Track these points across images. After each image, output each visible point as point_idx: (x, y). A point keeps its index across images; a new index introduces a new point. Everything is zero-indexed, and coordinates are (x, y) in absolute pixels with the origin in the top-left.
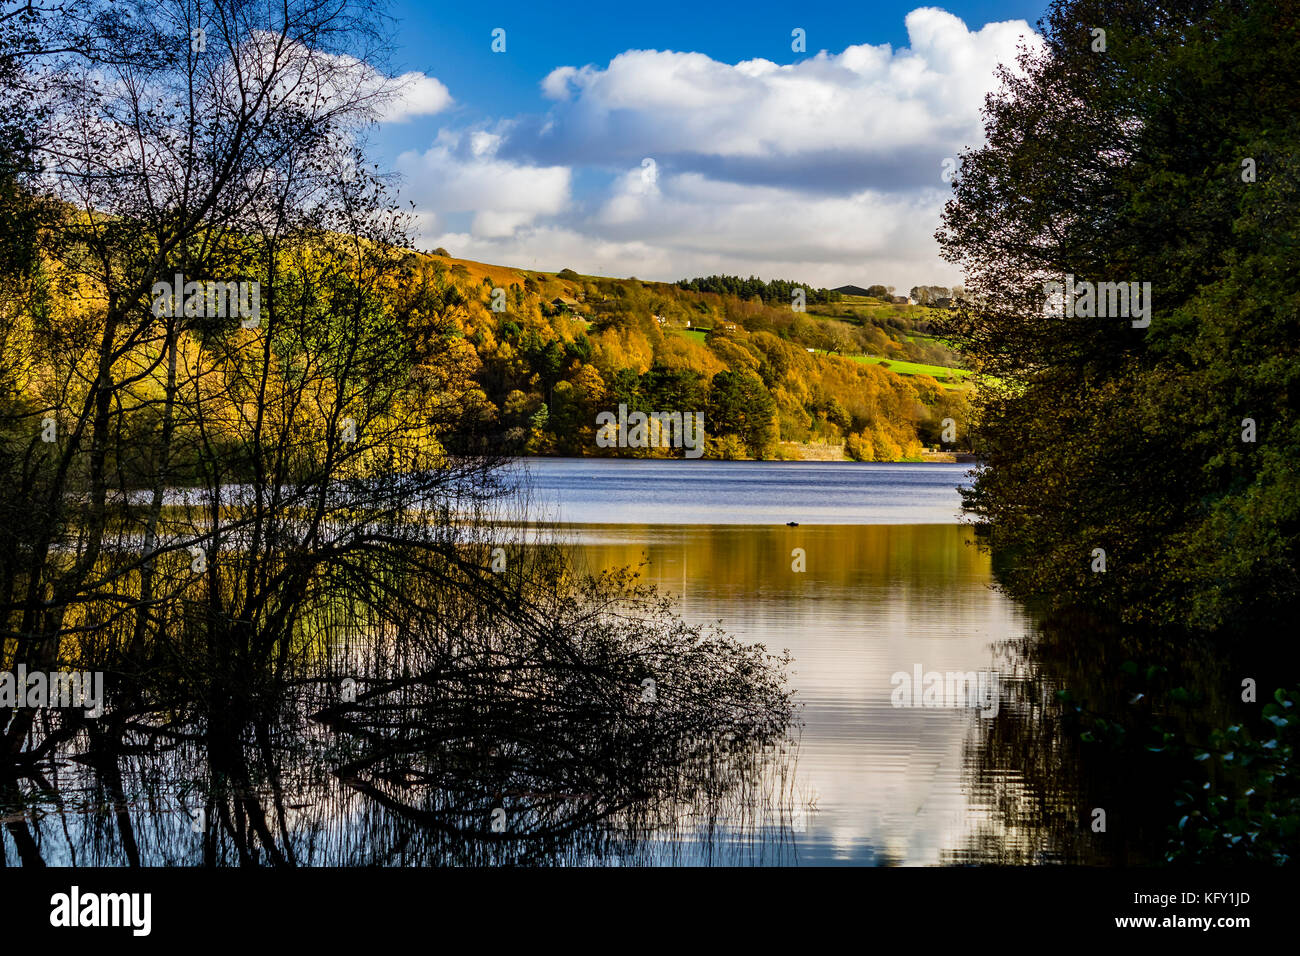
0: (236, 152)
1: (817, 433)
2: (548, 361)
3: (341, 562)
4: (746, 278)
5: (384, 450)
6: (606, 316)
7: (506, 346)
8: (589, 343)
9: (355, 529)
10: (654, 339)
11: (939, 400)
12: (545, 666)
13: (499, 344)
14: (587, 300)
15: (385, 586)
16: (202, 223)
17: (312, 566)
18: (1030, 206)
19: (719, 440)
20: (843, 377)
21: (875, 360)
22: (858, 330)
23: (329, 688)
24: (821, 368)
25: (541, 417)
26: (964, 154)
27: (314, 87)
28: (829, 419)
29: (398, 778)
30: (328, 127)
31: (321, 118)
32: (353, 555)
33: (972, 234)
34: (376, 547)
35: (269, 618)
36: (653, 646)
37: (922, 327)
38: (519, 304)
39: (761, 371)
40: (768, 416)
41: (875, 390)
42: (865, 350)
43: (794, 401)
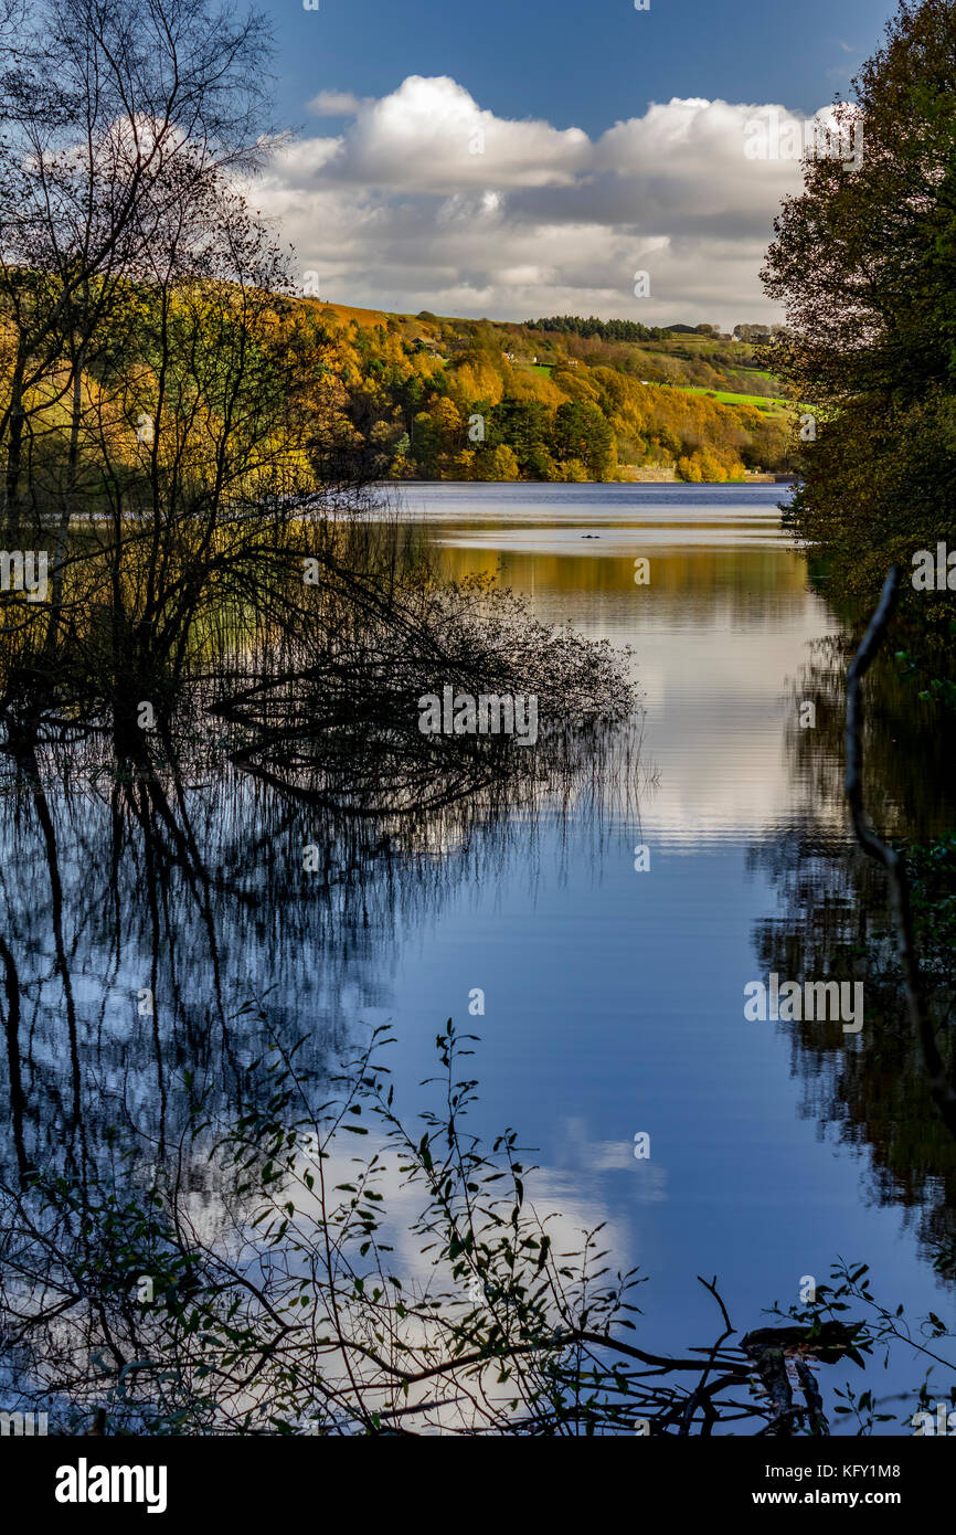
0: (132, 201)
1: (650, 457)
2: (408, 394)
3: (229, 571)
4: (586, 318)
5: (268, 469)
6: (461, 353)
7: (371, 381)
8: (445, 377)
9: (243, 541)
10: (504, 373)
11: (760, 426)
12: (415, 661)
13: (364, 379)
14: (443, 339)
15: (271, 592)
16: (102, 265)
17: (205, 574)
18: (844, 248)
19: (563, 464)
20: (674, 407)
21: (703, 391)
22: (687, 364)
23: (221, 685)
24: (654, 399)
25: (404, 445)
26: (786, 201)
27: (203, 141)
28: (662, 444)
29: (284, 761)
30: (214, 177)
31: (209, 169)
32: (242, 564)
33: (793, 273)
34: (262, 557)
35: (167, 621)
36: (510, 644)
37: (744, 361)
38: (382, 343)
39: (600, 402)
40: (607, 442)
41: (703, 418)
42: (693, 382)
43: (630, 429)
